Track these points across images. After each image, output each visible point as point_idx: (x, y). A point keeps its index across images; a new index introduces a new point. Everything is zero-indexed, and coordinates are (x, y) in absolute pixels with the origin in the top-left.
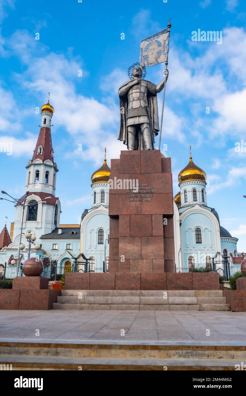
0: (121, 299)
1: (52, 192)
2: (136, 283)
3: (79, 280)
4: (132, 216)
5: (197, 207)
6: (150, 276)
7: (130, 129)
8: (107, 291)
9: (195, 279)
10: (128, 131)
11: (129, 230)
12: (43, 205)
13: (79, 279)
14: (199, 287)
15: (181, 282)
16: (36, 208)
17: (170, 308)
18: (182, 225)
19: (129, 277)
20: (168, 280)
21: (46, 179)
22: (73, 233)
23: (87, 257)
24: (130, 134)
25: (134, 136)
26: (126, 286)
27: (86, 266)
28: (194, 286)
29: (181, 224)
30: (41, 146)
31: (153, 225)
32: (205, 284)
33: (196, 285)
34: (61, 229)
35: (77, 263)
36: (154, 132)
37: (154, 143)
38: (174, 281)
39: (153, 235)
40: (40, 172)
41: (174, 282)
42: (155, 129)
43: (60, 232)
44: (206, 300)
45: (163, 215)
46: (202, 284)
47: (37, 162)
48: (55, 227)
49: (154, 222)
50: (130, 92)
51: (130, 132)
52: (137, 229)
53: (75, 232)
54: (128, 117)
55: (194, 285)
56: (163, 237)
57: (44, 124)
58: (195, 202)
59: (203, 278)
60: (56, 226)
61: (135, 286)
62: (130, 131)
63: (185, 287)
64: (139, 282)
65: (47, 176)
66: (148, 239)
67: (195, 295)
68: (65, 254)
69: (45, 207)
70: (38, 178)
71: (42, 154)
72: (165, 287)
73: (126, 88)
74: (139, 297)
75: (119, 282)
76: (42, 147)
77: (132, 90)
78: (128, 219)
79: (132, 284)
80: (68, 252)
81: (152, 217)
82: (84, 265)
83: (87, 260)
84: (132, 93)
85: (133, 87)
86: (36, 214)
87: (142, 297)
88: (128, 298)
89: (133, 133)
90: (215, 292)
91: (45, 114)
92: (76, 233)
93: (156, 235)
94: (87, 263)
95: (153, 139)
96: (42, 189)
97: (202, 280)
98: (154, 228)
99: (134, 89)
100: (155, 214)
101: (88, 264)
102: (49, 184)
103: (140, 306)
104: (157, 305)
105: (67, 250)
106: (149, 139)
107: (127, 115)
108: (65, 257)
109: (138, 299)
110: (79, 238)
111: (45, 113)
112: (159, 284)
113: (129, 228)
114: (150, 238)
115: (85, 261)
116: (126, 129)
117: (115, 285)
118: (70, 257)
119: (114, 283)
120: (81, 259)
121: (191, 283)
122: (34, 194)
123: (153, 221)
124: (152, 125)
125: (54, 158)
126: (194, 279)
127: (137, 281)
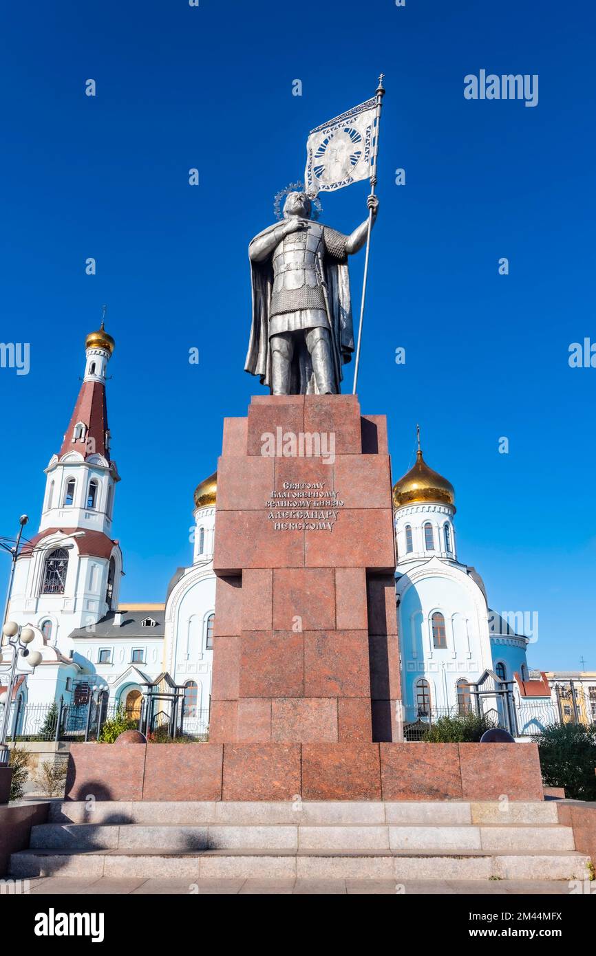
0: (238, 836)
1: (104, 528)
2: (286, 775)
3: (112, 768)
4: (279, 571)
5: (435, 563)
6: (330, 755)
7: (277, 343)
8: (196, 804)
9: (466, 763)
10: (273, 349)
11: (270, 611)
12: (80, 557)
13: (111, 765)
14: (480, 789)
15: (425, 773)
16: (63, 565)
17: (395, 869)
18: (400, 605)
19: (266, 758)
20: (384, 768)
21: (91, 498)
22: (148, 623)
23: (179, 681)
24: (277, 356)
25: (288, 361)
26: (257, 786)
27: (175, 702)
28: (464, 786)
29: (398, 603)
30: (81, 423)
31: (338, 599)
32: (499, 779)
33: (472, 782)
34: (120, 615)
35: (153, 696)
36: (341, 353)
37: (340, 380)
38: (402, 768)
39: (340, 626)
40: (76, 483)
41: (403, 772)
42: (344, 347)
43: (118, 620)
44: (509, 839)
45: (367, 569)
46: (487, 778)
47: (70, 460)
48: (107, 609)
49: (340, 591)
50: (280, 250)
51: (278, 351)
52: (294, 608)
53: (154, 621)
54: (273, 313)
55: (464, 781)
56: (367, 631)
57: (91, 373)
58: (431, 553)
59: (490, 762)
60: (110, 607)
61: (283, 788)
62: (279, 349)
63: (437, 790)
64: (297, 773)
65: (93, 490)
66: (324, 637)
67: (472, 817)
68: (127, 673)
69: (85, 561)
70: (72, 496)
71: (82, 440)
72: (376, 789)
73: (268, 241)
74: (294, 827)
75: (234, 774)
76: (84, 426)
77: (284, 245)
78: (268, 581)
79: (277, 780)
80: (137, 670)
81: (337, 574)
82: (170, 702)
83: (177, 688)
84: (284, 253)
85: (287, 238)
86: (64, 579)
87: (304, 829)
88: (259, 832)
89: (287, 354)
90: (531, 808)
91: (94, 352)
92: (157, 624)
93: (347, 628)
94: (176, 696)
95: (339, 369)
96: (79, 521)
97: (488, 768)
98: (339, 607)
99: (290, 241)
100: (345, 567)
101: (180, 699)
102: (96, 510)
103: (299, 863)
104: (354, 859)
105: (133, 665)
106: (327, 370)
107: (270, 310)
108: (129, 680)
109: (294, 835)
110: (161, 635)
111: (94, 350)
112: (358, 781)
113: (271, 607)
114: (330, 635)
115: (172, 691)
116: (269, 343)
117: (222, 783)
118: (141, 680)
119: (220, 777)
120: (164, 687)
121: (454, 775)
122: (62, 531)
123: (337, 587)
124: (336, 337)
125: (110, 451)
126: (464, 764)
127: (289, 771)
